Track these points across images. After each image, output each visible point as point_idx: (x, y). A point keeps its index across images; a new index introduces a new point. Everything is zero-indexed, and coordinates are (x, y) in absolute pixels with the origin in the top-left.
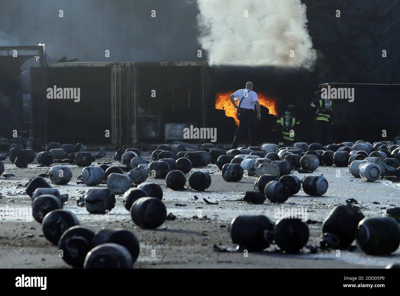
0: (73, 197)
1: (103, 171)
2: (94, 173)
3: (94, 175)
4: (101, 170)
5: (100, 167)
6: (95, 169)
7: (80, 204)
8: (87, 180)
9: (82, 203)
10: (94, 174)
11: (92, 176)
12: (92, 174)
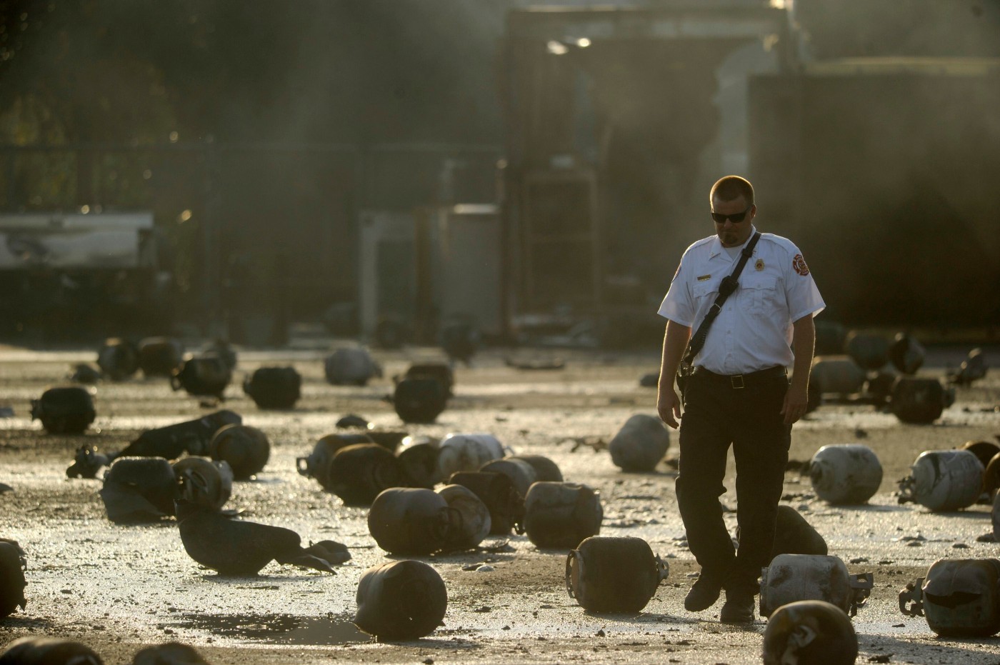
0: (886, 563)
1: (979, 464)
2: (950, 472)
3: (951, 478)
4: (973, 462)
5: (970, 453)
6: (954, 458)
7: (908, 606)
8: (930, 492)
9: (913, 602)
10: (953, 473)
11: (947, 478)
12: (944, 475)
